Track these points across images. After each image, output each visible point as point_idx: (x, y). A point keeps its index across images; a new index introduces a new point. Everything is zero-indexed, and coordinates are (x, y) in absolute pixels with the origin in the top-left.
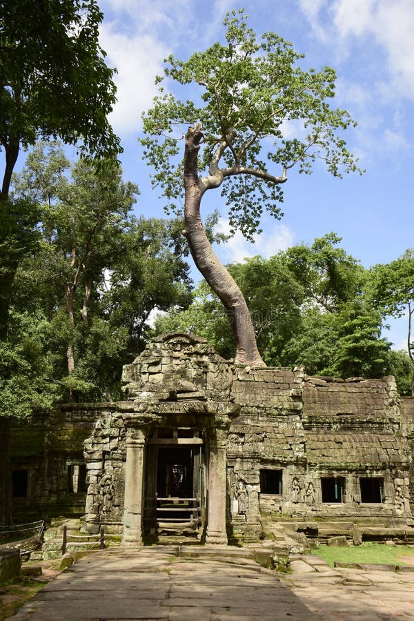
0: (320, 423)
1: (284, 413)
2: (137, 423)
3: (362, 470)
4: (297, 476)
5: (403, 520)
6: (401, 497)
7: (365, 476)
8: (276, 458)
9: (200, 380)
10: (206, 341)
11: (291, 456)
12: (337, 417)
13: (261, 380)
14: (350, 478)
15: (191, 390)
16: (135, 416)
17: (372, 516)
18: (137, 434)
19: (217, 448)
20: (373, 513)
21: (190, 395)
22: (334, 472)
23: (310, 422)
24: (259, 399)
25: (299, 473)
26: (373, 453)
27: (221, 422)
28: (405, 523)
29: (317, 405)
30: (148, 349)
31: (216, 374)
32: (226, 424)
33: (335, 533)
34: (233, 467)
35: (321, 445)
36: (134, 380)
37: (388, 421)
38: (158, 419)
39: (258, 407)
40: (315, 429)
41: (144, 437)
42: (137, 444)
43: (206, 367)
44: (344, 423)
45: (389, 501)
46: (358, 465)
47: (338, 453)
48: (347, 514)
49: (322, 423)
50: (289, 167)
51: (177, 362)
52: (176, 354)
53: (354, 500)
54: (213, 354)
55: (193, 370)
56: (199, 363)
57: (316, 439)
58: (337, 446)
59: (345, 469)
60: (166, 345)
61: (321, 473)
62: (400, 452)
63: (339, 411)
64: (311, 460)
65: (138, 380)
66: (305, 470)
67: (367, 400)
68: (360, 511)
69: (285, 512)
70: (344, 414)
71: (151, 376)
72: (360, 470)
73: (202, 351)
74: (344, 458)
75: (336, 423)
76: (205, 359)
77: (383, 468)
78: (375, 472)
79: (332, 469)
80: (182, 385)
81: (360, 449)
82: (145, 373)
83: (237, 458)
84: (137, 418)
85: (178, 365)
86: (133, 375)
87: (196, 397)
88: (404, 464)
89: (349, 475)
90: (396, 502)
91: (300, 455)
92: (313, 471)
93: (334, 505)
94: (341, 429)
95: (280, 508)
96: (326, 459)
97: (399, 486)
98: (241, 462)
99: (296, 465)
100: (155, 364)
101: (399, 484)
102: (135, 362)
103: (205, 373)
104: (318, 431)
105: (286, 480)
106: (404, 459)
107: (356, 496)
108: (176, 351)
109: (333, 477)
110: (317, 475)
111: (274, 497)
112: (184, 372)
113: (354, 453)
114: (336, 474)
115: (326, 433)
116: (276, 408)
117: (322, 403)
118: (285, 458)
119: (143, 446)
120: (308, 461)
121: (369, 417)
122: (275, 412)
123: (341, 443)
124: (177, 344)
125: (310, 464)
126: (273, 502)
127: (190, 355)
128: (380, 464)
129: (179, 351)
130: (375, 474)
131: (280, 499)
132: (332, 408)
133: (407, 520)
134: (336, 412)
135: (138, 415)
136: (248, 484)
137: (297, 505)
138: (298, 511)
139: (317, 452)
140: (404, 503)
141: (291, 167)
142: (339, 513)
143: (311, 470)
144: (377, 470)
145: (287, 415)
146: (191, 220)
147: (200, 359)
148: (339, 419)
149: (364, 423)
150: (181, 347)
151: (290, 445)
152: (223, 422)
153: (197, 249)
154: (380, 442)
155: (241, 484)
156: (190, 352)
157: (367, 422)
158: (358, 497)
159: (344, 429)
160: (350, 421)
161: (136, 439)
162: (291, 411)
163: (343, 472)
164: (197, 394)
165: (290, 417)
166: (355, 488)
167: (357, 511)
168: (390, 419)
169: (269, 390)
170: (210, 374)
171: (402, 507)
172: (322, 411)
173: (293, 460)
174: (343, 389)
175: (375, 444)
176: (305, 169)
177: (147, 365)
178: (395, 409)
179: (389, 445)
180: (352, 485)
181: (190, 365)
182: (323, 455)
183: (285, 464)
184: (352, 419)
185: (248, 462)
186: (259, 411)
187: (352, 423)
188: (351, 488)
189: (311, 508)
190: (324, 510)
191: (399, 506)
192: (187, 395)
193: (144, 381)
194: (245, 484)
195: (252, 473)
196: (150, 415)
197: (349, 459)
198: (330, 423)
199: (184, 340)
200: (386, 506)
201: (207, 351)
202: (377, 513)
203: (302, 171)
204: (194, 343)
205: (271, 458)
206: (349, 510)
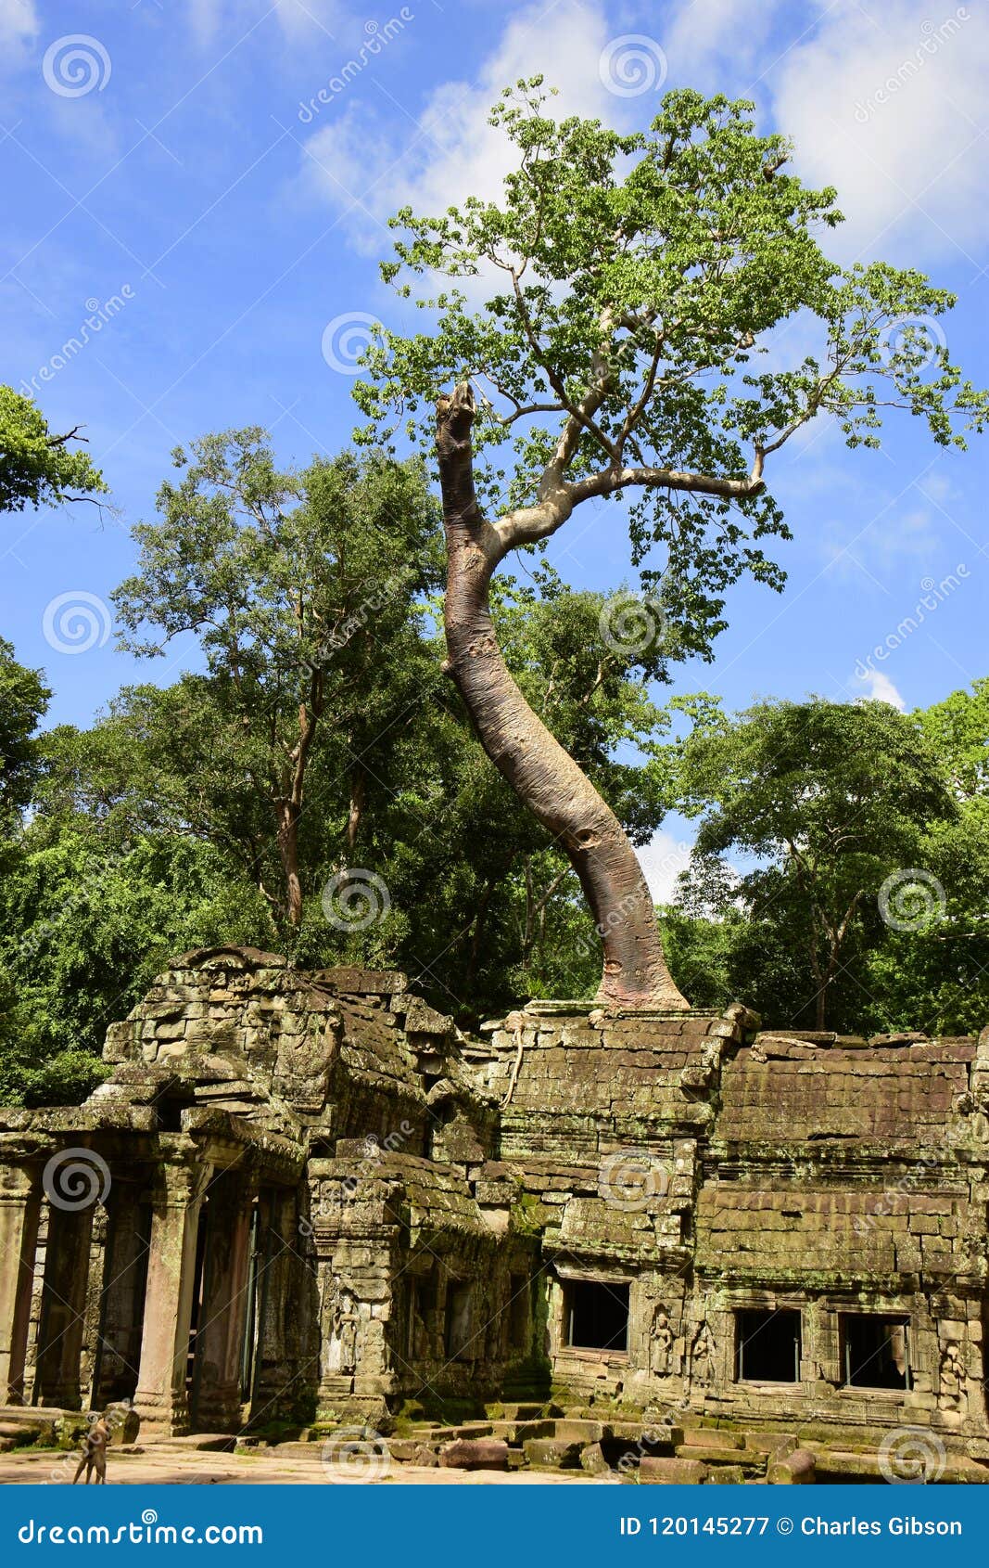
0: (759, 1160)
1: (662, 1131)
2: (11, 1153)
3: (845, 1292)
4: (666, 1303)
5: (959, 1441)
6: (958, 1376)
7: (853, 1309)
8: (609, 1251)
9: (263, 1055)
10: (279, 962)
11: (647, 1246)
12: (808, 1144)
13: (620, 1044)
14: (812, 1312)
15: (223, 1076)
16: (7, 1139)
17: (871, 1423)
18: (14, 1179)
19: (166, 1208)
20: (875, 1415)
21: (222, 1089)
22: (769, 1294)
23: (733, 1158)
24: (602, 1095)
25: (671, 1294)
26: (880, 1245)
27: (172, 1149)
28: (962, 1451)
29: (760, 1110)
30: (159, 985)
31: (299, 1039)
32: (183, 1153)
33: (718, 1457)
34: (329, 1259)
35: (740, 1219)
36: (127, 1056)
37: (953, 1157)
38: (49, 1144)
39: (598, 1118)
40: (748, 1176)
41: (29, 1183)
42: (12, 1198)
43: (277, 1023)
44: (826, 1161)
45: (924, 1383)
46: (833, 1276)
47: (781, 1241)
48: (801, 1414)
49: (767, 1161)
50: (773, 448)
51: (219, 1012)
52: (217, 995)
53: (822, 1377)
54: (293, 992)
55: (250, 1030)
56: (264, 1014)
57: (731, 1203)
58: (783, 1223)
59: (795, 1288)
60: (196, 974)
61: (734, 1297)
62: (956, 1244)
63: (818, 1129)
64: (704, 1258)
65: (135, 1056)
66: (689, 1284)
67: (904, 1095)
68: (839, 1407)
69: (631, 1399)
70: (830, 1135)
71: (164, 1048)
72: (839, 1292)
73: (271, 986)
74: (796, 1258)
75: (806, 1160)
76: (278, 1004)
77: (906, 1289)
78: (882, 1299)
79: (763, 1287)
80: (207, 1068)
81: (847, 1234)
82: (149, 1041)
83: (338, 1237)
84: (11, 1143)
85: (218, 1019)
86: (127, 1045)
87: (233, 1095)
88: (963, 1280)
89: (811, 1305)
90: (944, 1389)
91: (670, 1243)
92: (711, 1290)
93: (770, 1387)
94: (819, 1179)
95: (620, 1387)
96: (747, 1259)
97: (952, 1342)
98: (349, 1247)
99: (662, 1271)
100: (172, 1019)
101: (953, 1335)
102: (130, 1017)
103: (275, 1036)
104: (755, 1182)
105: (639, 1312)
106: (963, 1264)
107: (827, 1365)
108: (216, 987)
109: (766, 1308)
110: (722, 1300)
111: (604, 1355)
112: (231, 1036)
113: (826, 1244)
114: (773, 1301)
115: (775, 1189)
116: (642, 1120)
117: (774, 1106)
118: (633, 1251)
119: (25, 1203)
120: (697, 1263)
121: (898, 1146)
122: (640, 1130)
123: (797, 1215)
124: (217, 972)
125: (701, 1270)
126: (604, 1370)
127: (245, 995)
128: (896, 1278)
129: (224, 987)
130: (882, 1306)
131: (622, 1361)
132: (798, 1119)
133: (971, 1443)
134: (810, 1131)
135: (13, 1136)
136: (361, 1301)
137: (668, 1382)
138: (663, 1396)
139: (726, 1240)
140: (965, 1392)
141: (779, 445)
142: (778, 1410)
143: (705, 1286)
144: (889, 1295)
145: (670, 1137)
146: (460, 634)
147: (266, 1006)
148: (811, 1149)
149: (883, 1161)
150: (227, 979)
151: (652, 1217)
152: (176, 1150)
153: (479, 707)
154: (909, 1215)
155: (347, 1300)
156: (244, 989)
157: (891, 1158)
158: (832, 1367)
159: (827, 1177)
160: (843, 1155)
161: (12, 1188)
162: (681, 1126)
163: (793, 1295)
164: (238, 1087)
165: (677, 1142)
166: (825, 1341)
167: (830, 1406)
168: (958, 1152)
169: (632, 1071)
170: (284, 1039)
171: (963, 1406)
172: (771, 1128)
173: (652, 1257)
174: (845, 1066)
175: (892, 1222)
176: (862, 432)
177: (154, 1023)
178: (975, 1123)
179: (930, 1224)
180: (818, 1332)
181: (245, 1020)
182: (742, 1248)
183: (636, 1271)
184: (849, 1150)
185: (362, 1246)
186: (599, 1127)
187: (849, 1161)
188: (815, 1342)
189: (703, 1391)
190: (740, 1398)
191: (952, 1402)
192: (214, 1090)
193: (147, 1058)
194: (356, 1300)
195: (370, 1273)
196: (35, 1136)
197: (809, 1260)
198: (786, 1160)
199: (232, 962)
200: (912, 1397)
201: (280, 986)
202: (886, 1416)
203: (854, 439)
204: (252, 968)
205: (597, 1251)
206: (808, 1405)
